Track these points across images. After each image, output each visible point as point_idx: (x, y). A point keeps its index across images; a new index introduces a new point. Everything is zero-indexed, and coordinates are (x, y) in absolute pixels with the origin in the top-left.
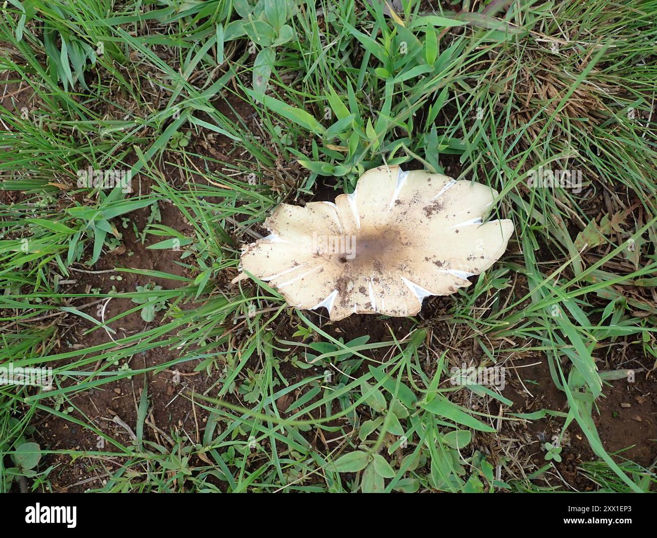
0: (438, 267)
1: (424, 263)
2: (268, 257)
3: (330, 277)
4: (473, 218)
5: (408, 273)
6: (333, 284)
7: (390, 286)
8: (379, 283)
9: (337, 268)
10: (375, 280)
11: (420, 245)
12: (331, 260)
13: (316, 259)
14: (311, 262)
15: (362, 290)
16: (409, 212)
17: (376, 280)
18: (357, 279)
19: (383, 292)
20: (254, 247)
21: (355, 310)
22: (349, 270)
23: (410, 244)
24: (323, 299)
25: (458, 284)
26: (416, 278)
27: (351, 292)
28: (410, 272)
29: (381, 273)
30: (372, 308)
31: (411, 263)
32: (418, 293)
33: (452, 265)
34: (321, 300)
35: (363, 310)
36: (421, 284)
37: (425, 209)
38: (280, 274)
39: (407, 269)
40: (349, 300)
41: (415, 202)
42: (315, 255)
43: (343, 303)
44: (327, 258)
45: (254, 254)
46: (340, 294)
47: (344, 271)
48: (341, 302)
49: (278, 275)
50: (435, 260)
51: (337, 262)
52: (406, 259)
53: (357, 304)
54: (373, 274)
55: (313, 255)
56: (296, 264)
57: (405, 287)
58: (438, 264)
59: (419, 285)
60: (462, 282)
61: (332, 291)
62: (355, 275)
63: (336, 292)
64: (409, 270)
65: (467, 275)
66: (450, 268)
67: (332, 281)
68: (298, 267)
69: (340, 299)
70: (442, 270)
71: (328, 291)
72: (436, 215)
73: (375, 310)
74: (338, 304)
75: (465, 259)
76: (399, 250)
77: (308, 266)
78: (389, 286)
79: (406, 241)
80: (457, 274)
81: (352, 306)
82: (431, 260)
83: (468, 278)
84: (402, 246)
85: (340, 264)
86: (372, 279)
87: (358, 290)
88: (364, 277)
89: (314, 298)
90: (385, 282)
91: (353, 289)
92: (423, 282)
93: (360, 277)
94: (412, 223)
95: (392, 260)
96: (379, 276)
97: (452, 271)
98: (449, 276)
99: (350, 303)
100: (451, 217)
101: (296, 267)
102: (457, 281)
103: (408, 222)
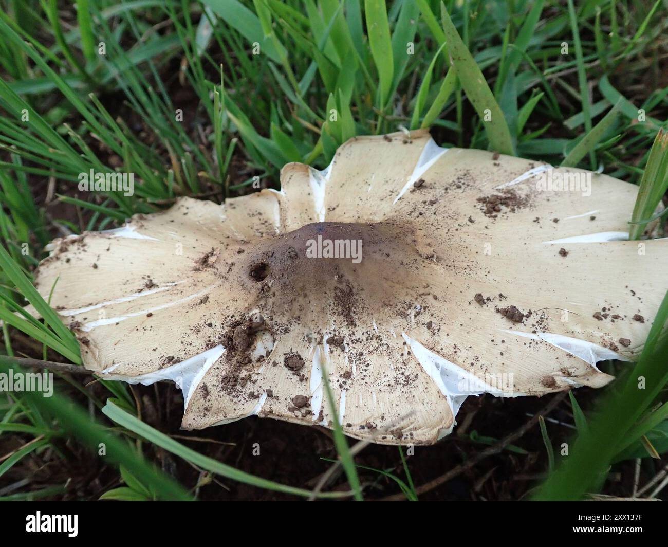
0: (510, 324)
1: (472, 308)
2: (95, 267)
3: (218, 313)
4: (604, 230)
5: (425, 328)
6: (219, 330)
7: (373, 359)
8: (343, 350)
9: (242, 295)
10: (331, 341)
11: (465, 265)
12: (232, 276)
13: (198, 274)
14: (184, 281)
15: (295, 364)
16: (442, 202)
17: (336, 342)
18: (286, 331)
19: (348, 375)
20: (73, 242)
21: (257, 408)
22: (271, 301)
23: (439, 259)
24: (178, 361)
25: (569, 375)
26: (445, 342)
27: (261, 359)
28: (429, 326)
29: (352, 323)
30: (309, 413)
31: (435, 303)
32: (447, 384)
33: (552, 324)
34: (171, 360)
35: (282, 410)
36: (460, 360)
37: (483, 200)
38: (106, 304)
39: (425, 318)
40: (248, 379)
41: (459, 187)
42: (197, 266)
43: (231, 383)
44: (223, 269)
45: (68, 261)
46: (228, 358)
47: (256, 303)
48: (226, 379)
49: (99, 306)
50: (503, 305)
51: (245, 278)
52: (422, 291)
53: (270, 394)
54: (333, 325)
55: (193, 265)
56: (151, 285)
57: (412, 364)
58: (513, 316)
59: (454, 361)
60: (581, 371)
61: (210, 345)
62: (282, 320)
63: (220, 351)
64: (427, 320)
65: (597, 354)
66: (545, 330)
67: (217, 322)
68: (154, 291)
69: (224, 370)
70: (522, 332)
71: (198, 341)
72: (511, 215)
73: (315, 418)
74: (213, 383)
75: (588, 314)
76: (406, 261)
77: (175, 289)
78: (368, 357)
79: (428, 251)
80: (568, 346)
81: (254, 396)
82: (491, 306)
83: (599, 364)
84: (418, 258)
85: (249, 283)
86: (326, 338)
87: (281, 359)
88: (306, 331)
89: (156, 355)
90: (359, 347)
91: (268, 353)
92: (462, 354)
93: (296, 329)
94: (449, 221)
95: (386, 285)
96: (345, 331)
97: (553, 339)
98: (542, 348)
99: (250, 388)
100: (547, 222)
101: (147, 292)
102: (567, 363)
103: (439, 218)
